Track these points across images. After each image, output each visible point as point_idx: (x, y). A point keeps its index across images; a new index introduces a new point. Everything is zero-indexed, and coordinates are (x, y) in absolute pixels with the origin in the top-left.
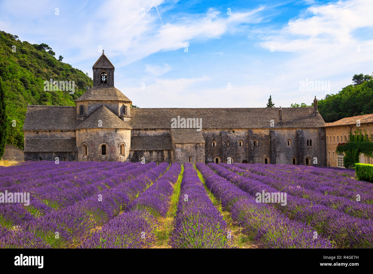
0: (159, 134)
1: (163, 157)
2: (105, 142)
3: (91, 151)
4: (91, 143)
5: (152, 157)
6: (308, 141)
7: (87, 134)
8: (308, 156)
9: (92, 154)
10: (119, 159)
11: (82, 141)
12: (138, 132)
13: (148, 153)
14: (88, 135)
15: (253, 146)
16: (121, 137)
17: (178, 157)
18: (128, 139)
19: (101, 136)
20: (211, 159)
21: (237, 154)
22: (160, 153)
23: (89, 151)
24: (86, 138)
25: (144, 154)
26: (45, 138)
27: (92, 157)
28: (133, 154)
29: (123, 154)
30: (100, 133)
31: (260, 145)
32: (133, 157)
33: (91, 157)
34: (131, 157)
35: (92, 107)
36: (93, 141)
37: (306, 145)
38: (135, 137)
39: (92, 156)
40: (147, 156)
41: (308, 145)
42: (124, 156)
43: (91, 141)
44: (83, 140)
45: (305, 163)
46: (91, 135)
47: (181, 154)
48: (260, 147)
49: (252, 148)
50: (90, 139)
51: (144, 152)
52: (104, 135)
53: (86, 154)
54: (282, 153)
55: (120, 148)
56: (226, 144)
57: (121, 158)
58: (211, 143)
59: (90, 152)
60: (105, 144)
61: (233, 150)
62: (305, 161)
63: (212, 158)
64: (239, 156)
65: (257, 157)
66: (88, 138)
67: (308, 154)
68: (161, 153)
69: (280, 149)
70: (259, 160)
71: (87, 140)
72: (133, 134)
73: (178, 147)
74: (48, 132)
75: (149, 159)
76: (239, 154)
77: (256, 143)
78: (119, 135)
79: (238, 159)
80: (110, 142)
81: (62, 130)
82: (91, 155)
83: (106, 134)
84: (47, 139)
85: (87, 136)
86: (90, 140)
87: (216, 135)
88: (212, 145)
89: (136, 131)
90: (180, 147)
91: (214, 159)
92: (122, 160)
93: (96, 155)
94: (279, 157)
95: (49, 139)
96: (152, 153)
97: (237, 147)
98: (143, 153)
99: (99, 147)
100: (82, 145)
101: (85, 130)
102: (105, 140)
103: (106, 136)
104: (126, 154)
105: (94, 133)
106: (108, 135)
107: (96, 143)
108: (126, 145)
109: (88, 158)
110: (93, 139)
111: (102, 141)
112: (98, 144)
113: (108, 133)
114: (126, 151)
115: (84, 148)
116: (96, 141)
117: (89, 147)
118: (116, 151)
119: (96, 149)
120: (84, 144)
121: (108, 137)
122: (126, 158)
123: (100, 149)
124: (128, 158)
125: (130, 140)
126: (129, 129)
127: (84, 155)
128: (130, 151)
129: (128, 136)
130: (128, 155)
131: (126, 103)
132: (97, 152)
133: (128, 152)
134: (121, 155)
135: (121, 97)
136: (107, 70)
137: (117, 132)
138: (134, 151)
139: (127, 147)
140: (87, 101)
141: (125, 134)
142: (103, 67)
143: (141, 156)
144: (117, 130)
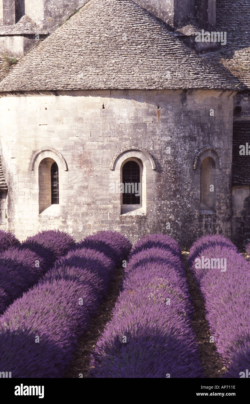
2: (137, 151)
3: (76, 187)
4: (76, 151)
7: (57, 115)
9: (84, 199)
10: (196, 222)
11: (37, 141)
14: (65, 120)
16: (202, 125)
19: (119, 122)
23: (71, 188)
24: (52, 132)
27: (80, 212)
29: (211, 203)
30: (116, 110)
33: (79, 215)
36: (88, 143)
39: (84, 209)
42: (214, 209)
44: (40, 140)
46: (80, 119)
50: (73, 135)
52: (136, 118)
53: (57, 202)
55: (197, 177)
57: (204, 220)
60: (138, 155)
66: (61, 131)
71: (58, 139)
78: (194, 117)
80: (157, 147)
82: (79, 205)
83: (140, 115)
85: (58, 121)
86: (75, 138)
92: (206, 226)
99: (113, 170)
100: (35, 160)
101: (52, 98)
102: (137, 139)
103: (145, 124)
104: (220, 203)
105: (92, 111)
106: (150, 119)
107: (98, 151)
108: (222, 164)
109: (65, 215)
110: (85, 137)
111: (128, 142)
112: (109, 155)
113: (150, 110)
114: (221, 186)
115: (44, 174)
116: (100, 144)
117: (67, 170)
118: (185, 187)
119: (102, 182)
120: (47, 155)
121: (151, 129)
122: (221, 216)
123: (115, 177)
124: (227, 216)
125: (232, 139)
126: (230, 93)
127: (44, 203)
128: (230, 189)
129: (228, 122)
130: (226, 203)
132: (104, 193)
133: (226, 191)
134: (202, 205)
137: (188, 107)
138: (248, 188)
139: (224, 170)
141: (216, 113)
144: (188, 97)
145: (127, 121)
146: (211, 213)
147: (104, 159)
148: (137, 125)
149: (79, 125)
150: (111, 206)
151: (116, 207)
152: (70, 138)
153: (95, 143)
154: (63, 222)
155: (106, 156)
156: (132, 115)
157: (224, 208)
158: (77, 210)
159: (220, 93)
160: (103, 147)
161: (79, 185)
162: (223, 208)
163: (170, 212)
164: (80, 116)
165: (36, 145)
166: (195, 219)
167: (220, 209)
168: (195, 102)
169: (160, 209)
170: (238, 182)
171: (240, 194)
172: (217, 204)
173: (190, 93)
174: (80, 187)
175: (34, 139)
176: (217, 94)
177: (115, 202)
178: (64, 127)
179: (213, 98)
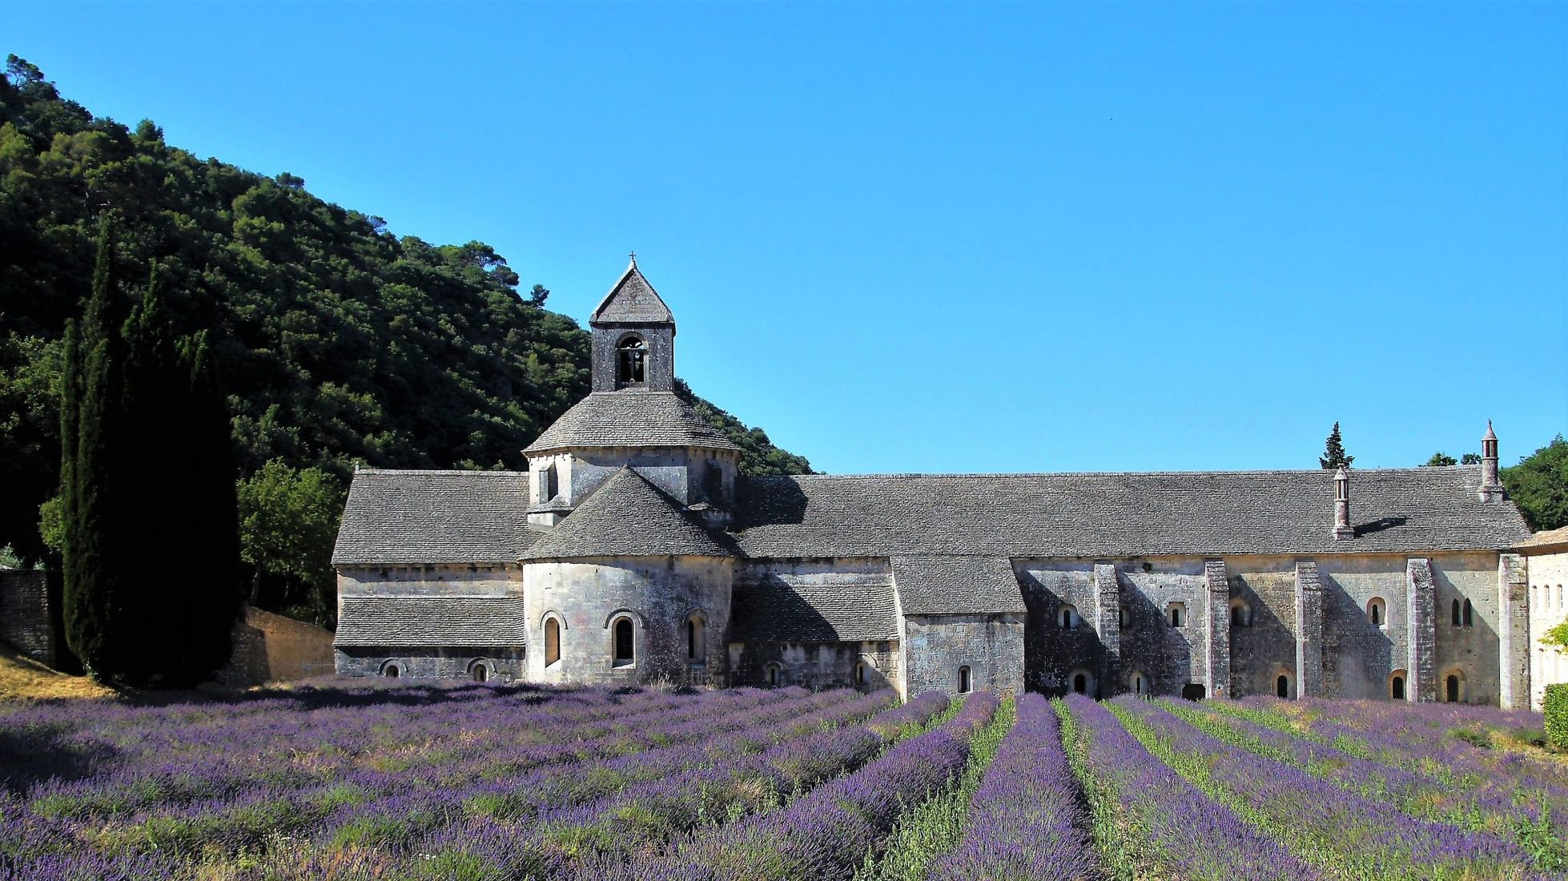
0: (848, 578)
1: (861, 668)
2: (627, 611)
3: (573, 642)
4: (574, 611)
5: (815, 670)
6: (1456, 603)
7: (559, 580)
8: (1458, 665)
9: (581, 654)
10: (685, 675)
11: (543, 603)
12: (764, 571)
13: (801, 653)
14: (565, 583)
15: (1224, 625)
16: (691, 587)
17: (918, 671)
18: (718, 596)
19: (610, 587)
20: (1053, 678)
21: (1162, 657)
22: (847, 654)
23: (570, 645)
24: (555, 594)
25: (784, 658)
26: (410, 593)
27: (577, 666)
28: (741, 656)
29: (701, 658)
30: (607, 576)
31: (1257, 623)
32: (739, 667)
33: (576, 668)
34: (734, 667)
35: (587, 475)
36: (584, 603)
37: (1448, 620)
39: (579, 664)
40: (796, 663)
41: (1456, 622)
42: (703, 663)
43: (574, 603)
44: (546, 601)
45: (1445, 695)
46: (576, 583)
47: (930, 660)
48: (1256, 629)
49: (1222, 634)
50: (571, 597)
51: (785, 648)
52: (626, 581)
53: (559, 658)
54: (1349, 654)
55: (686, 634)
56: (1114, 616)
58: (1056, 612)
59: (571, 648)
60: (628, 615)
61: (1145, 641)
62: (1445, 685)
63: (1057, 676)
64: (1168, 668)
65: (1243, 670)
66: (563, 594)
67: (1456, 657)
68: (852, 652)
69: (1340, 637)
70: (1252, 682)
71: (560, 601)
72: (742, 579)
73: (918, 630)
74: (423, 570)
75: (805, 676)
76: (1169, 658)
77: (1240, 613)
78: (683, 580)
79: (1166, 677)
80: (645, 607)
81: (473, 564)
82: (577, 660)
83: (630, 578)
84: (418, 597)
85: (559, 584)
86: (573, 600)
87: (1076, 581)
88: (1061, 621)
89: (755, 567)
90: (924, 630)
91: (1066, 677)
92: (695, 679)
93: (592, 658)
94: (1334, 670)
95: (425, 597)
96: (815, 652)
97: (1160, 630)
98: (780, 654)
99: (606, 628)
100: (542, 619)
101: (554, 564)
102: (627, 600)
103: (634, 587)
104: (710, 658)
105: (587, 575)
106: (639, 582)
107: (592, 611)
108: (713, 622)
109: (565, 669)
110: (581, 598)
111: (619, 603)
112: (602, 614)
113: (639, 574)
114: (712, 643)
115: (550, 632)
116: (594, 604)
117: (567, 628)
118: (673, 643)
119: (593, 636)
120: (551, 615)
121: (640, 591)
122: (712, 670)
123: (608, 634)
124: (720, 670)
125: (730, 601)
126: (722, 559)
127: (551, 659)
128: (726, 645)
129: (721, 585)
130: (719, 658)
131: (718, 456)
132: (598, 649)
133: (718, 647)
134: (691, 660)
135: (701, 434)
136: (645, 332)
137: (676, 571)
138: (743, 645)
139: (715, 628)
140: (567, 450)
141: (706, 577)
142: (631, 318)
143: (772, 664)
144: (675, 563)
145: (618, 584)
146: (701, 667)
147: (598, 618)
148: (627, 587)
149: (576, 587)
150: (604, 660)
151: (609, 662)
152: (570, 600)
153: (590, 604)
154: (564, 675)
155: (599, 615)
156: (621, 581)
157: (715, 663)
158: (574, 664)
159: (709, 558)
160: (596, 608)
161: (577, 641)
163: (658, 666)
164: (577, 579)
165: (543, 606)
166: (683, 672)
167: (711, 663)
168: (682, 567)
169: (648, 663)
170: (735, 640)
171: (736, 651)
172: (707, 659)
173: (677, 559)
174: (577, 644)
175: (541, 601)
176: (706, 560)
177: (607, 657)
178: (565, 590)
179: (702, 564)
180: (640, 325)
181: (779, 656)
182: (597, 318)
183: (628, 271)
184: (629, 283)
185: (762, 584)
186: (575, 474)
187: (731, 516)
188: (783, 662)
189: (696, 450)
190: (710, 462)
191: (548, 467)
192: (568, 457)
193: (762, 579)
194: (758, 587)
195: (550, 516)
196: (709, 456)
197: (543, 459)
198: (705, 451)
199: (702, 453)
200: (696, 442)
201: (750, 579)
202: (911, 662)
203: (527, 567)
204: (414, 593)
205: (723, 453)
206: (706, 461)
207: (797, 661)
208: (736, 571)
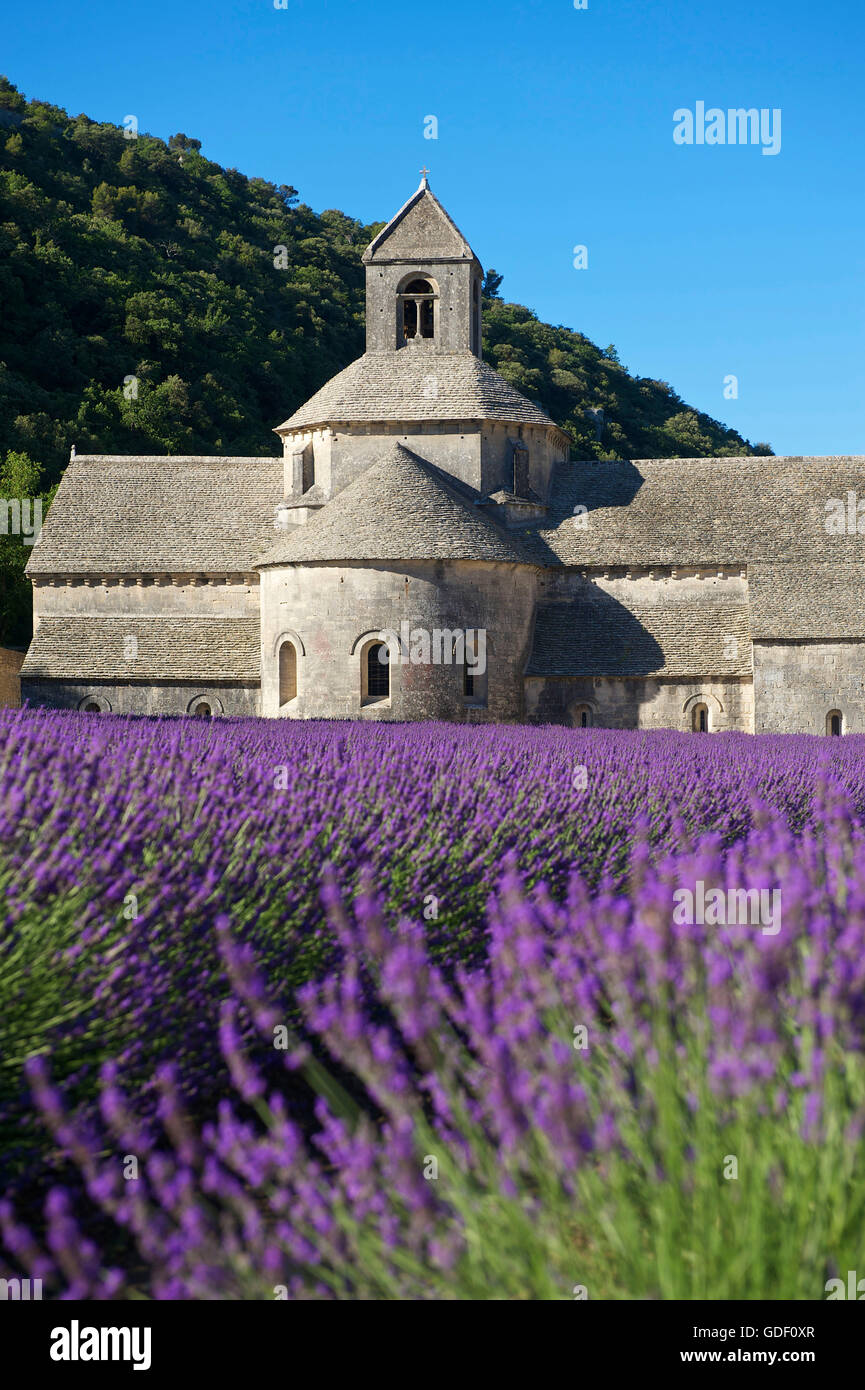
0: (689, 594)
1: (702, 712)
2: (380, 632)
3: (313, 674)
4: (313, 633)
5: (639, 715)
7: (296, 591)
9: (321, 689)
10: (458, 718)
11: (278, 622)
12: (579, 584)
13: (620, 690)
14: (303, 596)
16: (466, 602)
17: (771, 715)
18: (507, 615)
19: (359, 598)
22: (682, 693)
23: (308, 675)
24: (291, 611)
25: (598, 698)
26: (124, 611)
27: (317, 704)
28: (542, 694)
29: (482, 696)
30: (356, 582)
32: (537, 710)
34: (532, 710)
35: (350, 458)
36: (325, 623)
38: (561, 607)
39: (320, 701)
40: (614, 705)
42: (484, 703)
43: (313, 622)
44: (281, 620)
46: (316, 595)
47: (787, 701)
50: (310, 614)
51: (599, 684)
52: (379, 593)
53: (294, 697)
57: (469, 715)
59: (309, 680)
66: (301, 610)
68: (688, 691)
71: (296, 619)
72: (550, 594)
73: (771, 662)
78: (455, 592)
81: (203, 575)
82: (316, 696)
83: (384, 589)
84: (134, 616)
85: (296, 597)
86: (312, 617)
89: (567, 578)
90: (781, 661)
93: (336, 693)
95: (142, 616)
96: (637, 692)
98: (593, 693)
99: (352, 654)
100: (276, 644)
101: (290, 571)
102: (381, 618)
103: (389, 601)
104: (494, 695)
105: (329, 584)
106: (396, 594)
107: (336, 633)
109: (303, 708)
110: (323, 615)
111: (369, 622)
112: (347, 637)
113: (397, 584)
114: (498, 676)
115: (286, 660)
116: (338, 623)
117: (304, 656)
118: (441, 675)
119: (337, 665)
120: (287, 638)
121: (397, 605)
122: (498, 712)
123: (355, 663)
124: (509, 713)
125: (527, 623)
126: (513, 565)
127: (286, 695)
128: (520, 679)
129: (512, 601)
130: (507, 698)
131: (525, 434)
132: (342, 682)
133: (507, 682)
134: (469, 698)
135: (500, 404)
136: (434, 269)
137: (447, 581)
138: (544, 680)
139: (502, 657)
140: (325, 425)
141: (488, 589)
142: (417, 254)
143: (582, 706)
144: (446, 569)
145: (369, 597)
146: (480, 708)
147: (343, 641)
148: (381, 601)
149: (316, 601)
150: (350, 697)
151: (357, 699)
152: (307, 618)
153: (333, 623)
155: (345, 638)
156: (374, 589)
157: (502, 702)
158: (314, 701)
159: (493, 565)
160: (341, 628)
161: (316, 672)
162: (500, 702)
163: (421, 705)
164: (318, 591)
165: (278, 627)
166: (455, 714)
167: (495, 703)
168: (455, 575)
169: (408, 701)
170: (532, 673)
171: (535, 688)
172: (490, 697)
173: (449, 566)
174: (317, 675)
175: (275, 620)
176: (490, 567)
177: (354, 692)
178: (302, 605)
179: (482, 571)
180: (429, 262)
181: (590, 696)
182: (374, 253)
183: (418, 193)
184: (417, 208)
185: (577, 601)
186: (335, 458)
187: (541, 512)
188: (596, 703)
189: (493, 426)
190: (514, 442)
191: (303, 448)
192: (327, 432)
193: (577, 595)
194: (573, 606)
195: (304, 511)
196: (513, 433)
197: (299, 437)
198: (506, 427)
199: (503, 429)
200: (493, 415)
201: (560, 594)
202: (761, 704)
203: (263, 574)
204: (128, 611)
205: (532, 429)
206: (508, 441)
207: (615, 702)
208: (542, 584)
